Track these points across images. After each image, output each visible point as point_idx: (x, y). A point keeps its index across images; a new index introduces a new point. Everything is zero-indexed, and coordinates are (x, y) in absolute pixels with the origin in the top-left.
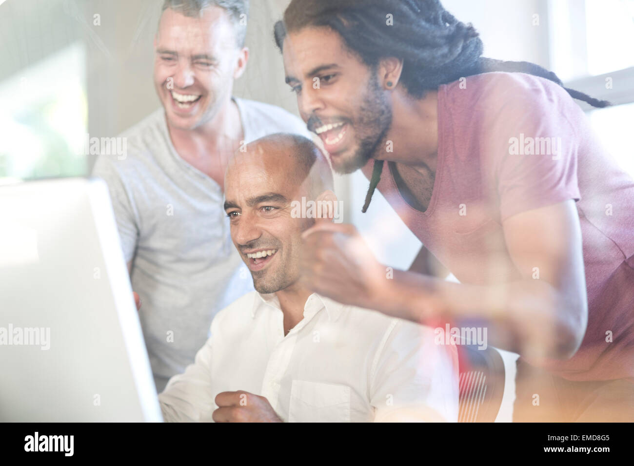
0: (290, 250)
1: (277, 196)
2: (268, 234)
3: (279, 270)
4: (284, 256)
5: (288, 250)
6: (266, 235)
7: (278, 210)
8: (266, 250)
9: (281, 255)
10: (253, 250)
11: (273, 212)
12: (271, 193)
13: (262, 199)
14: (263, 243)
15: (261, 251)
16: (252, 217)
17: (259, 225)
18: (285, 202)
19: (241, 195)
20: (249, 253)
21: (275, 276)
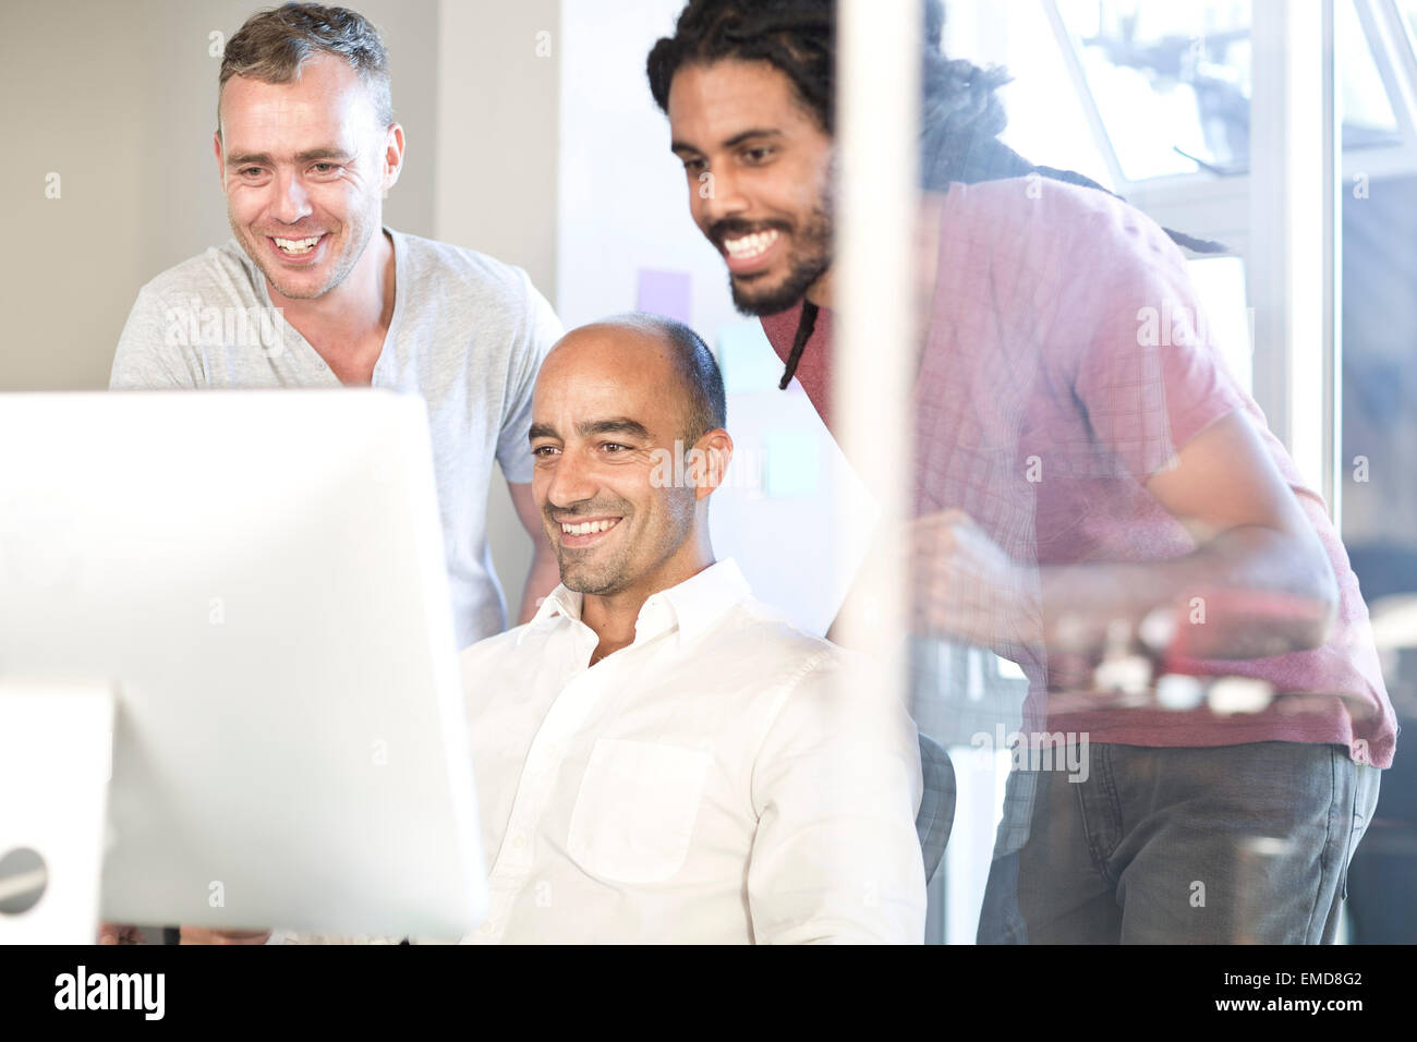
0: (645, 522)
1: (633, 426)
2: (608, 491)
3: (617, 555)
4: (633, 530)
5: (643, 521)
6: (605, 494)
7: (631, 452)
8: (600, 520)
9: (628, 527)
10: (578, 518)
11: (622, 454)
12: (624, 419)
13: (607, 426)
14: (597, 506)
15: (591, 521)
16: (582, 459)
17: (593, 476)
18: (645, 438)
19: (568, 414)
20: (566, 523)
21: (608, 562)
